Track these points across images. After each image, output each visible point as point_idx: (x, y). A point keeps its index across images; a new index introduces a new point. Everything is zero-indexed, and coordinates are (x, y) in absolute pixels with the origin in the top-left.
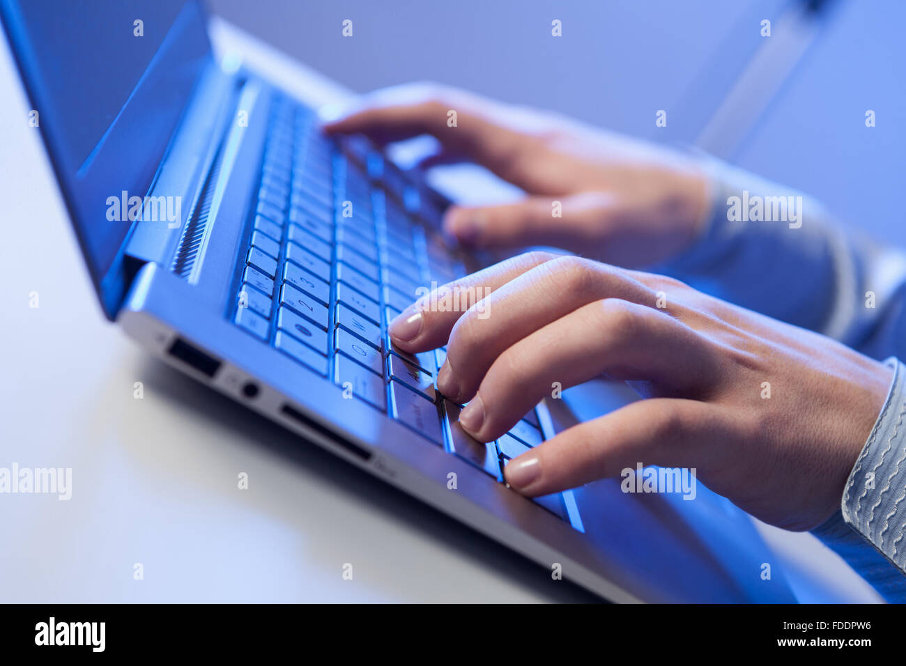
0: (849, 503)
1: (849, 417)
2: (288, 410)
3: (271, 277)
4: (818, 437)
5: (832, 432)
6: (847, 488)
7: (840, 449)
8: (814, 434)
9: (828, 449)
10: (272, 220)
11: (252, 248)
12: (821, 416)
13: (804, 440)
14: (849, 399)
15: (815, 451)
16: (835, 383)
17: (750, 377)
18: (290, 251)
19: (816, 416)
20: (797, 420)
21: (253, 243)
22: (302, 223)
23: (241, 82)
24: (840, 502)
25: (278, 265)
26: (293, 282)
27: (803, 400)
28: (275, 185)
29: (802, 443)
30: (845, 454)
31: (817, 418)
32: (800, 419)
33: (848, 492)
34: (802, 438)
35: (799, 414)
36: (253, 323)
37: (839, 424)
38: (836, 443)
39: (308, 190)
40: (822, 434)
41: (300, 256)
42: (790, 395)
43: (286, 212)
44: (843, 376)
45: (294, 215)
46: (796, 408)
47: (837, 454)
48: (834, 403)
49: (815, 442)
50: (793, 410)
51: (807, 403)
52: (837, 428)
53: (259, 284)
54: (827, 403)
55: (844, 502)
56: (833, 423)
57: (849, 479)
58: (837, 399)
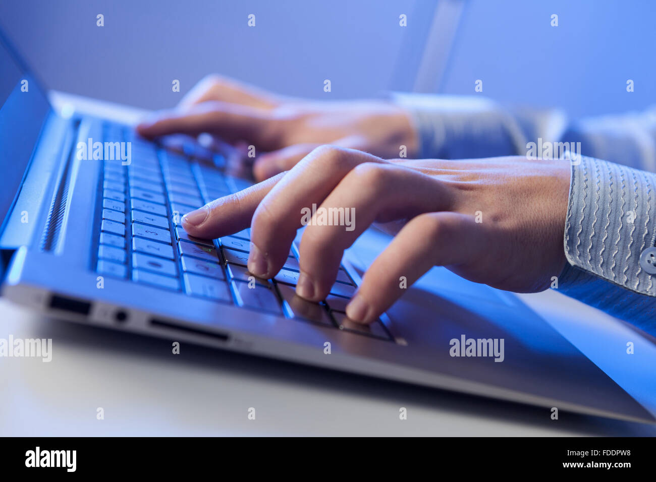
0: (570, 252)
1: (548, 197)
2: (156, 322)
3: (122, 236)
4: (534, 217)
5: (541, 211)
6: (565, 242)
7: (551, 220)
8: (530, 217)
9: (543, 224)
10: (116, 199)
11: (103, 221)
12: (530, 204)
13: (525, 222)
14: (544, 186)
15: (535, 228)
16: (530, 179)
17: (472, 195)
18: (134, 216)
19: (526, 205)
20: (515, 212)
21: (103, 217)
22: (140, 196)
23: (76, 123)
24: (564, 253)
25: (126, 227)
26: (140, 235)
27: (513, 198)
28: (113, 178)
29: (524, 225)
30: (556, 223)
31: (528, 206)
32: (516, 211)
33: (567, 244)
34: (523, 222)
35: (514, 208)
36: (113, 269)
37: (544, 204)
38: (547, 217)
39: (140, 175)
40: (535, 215)
41: (142, 217)
42: (503, 197)
43: (126, 192)
44: (535, 174)
45: (132, 193)
46: (511, 204)
47: (551, 224)
48: (535, 192)
49: (533, 221)
50: (510, 206)
51: (516, 199)
52: (544, 207)
53: (113, 242)
54: (531, 194)
55: (566, 253)
56: (540, 205)
57: (565, 236)
58: (536, 188)
